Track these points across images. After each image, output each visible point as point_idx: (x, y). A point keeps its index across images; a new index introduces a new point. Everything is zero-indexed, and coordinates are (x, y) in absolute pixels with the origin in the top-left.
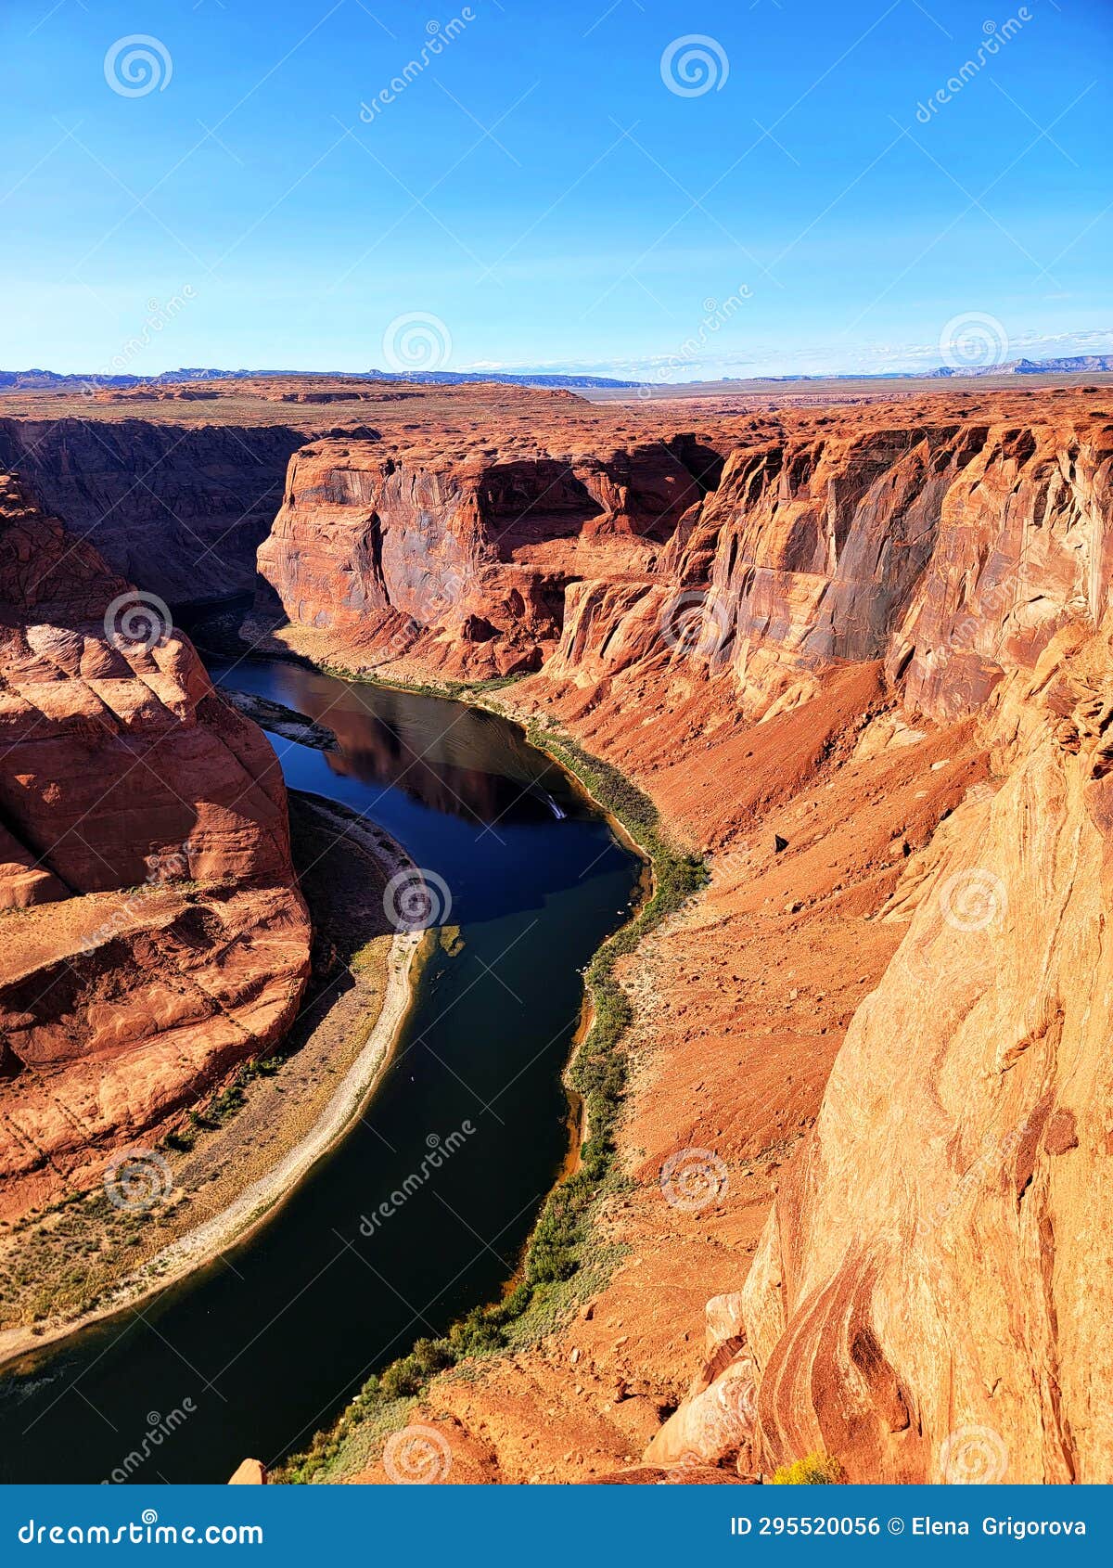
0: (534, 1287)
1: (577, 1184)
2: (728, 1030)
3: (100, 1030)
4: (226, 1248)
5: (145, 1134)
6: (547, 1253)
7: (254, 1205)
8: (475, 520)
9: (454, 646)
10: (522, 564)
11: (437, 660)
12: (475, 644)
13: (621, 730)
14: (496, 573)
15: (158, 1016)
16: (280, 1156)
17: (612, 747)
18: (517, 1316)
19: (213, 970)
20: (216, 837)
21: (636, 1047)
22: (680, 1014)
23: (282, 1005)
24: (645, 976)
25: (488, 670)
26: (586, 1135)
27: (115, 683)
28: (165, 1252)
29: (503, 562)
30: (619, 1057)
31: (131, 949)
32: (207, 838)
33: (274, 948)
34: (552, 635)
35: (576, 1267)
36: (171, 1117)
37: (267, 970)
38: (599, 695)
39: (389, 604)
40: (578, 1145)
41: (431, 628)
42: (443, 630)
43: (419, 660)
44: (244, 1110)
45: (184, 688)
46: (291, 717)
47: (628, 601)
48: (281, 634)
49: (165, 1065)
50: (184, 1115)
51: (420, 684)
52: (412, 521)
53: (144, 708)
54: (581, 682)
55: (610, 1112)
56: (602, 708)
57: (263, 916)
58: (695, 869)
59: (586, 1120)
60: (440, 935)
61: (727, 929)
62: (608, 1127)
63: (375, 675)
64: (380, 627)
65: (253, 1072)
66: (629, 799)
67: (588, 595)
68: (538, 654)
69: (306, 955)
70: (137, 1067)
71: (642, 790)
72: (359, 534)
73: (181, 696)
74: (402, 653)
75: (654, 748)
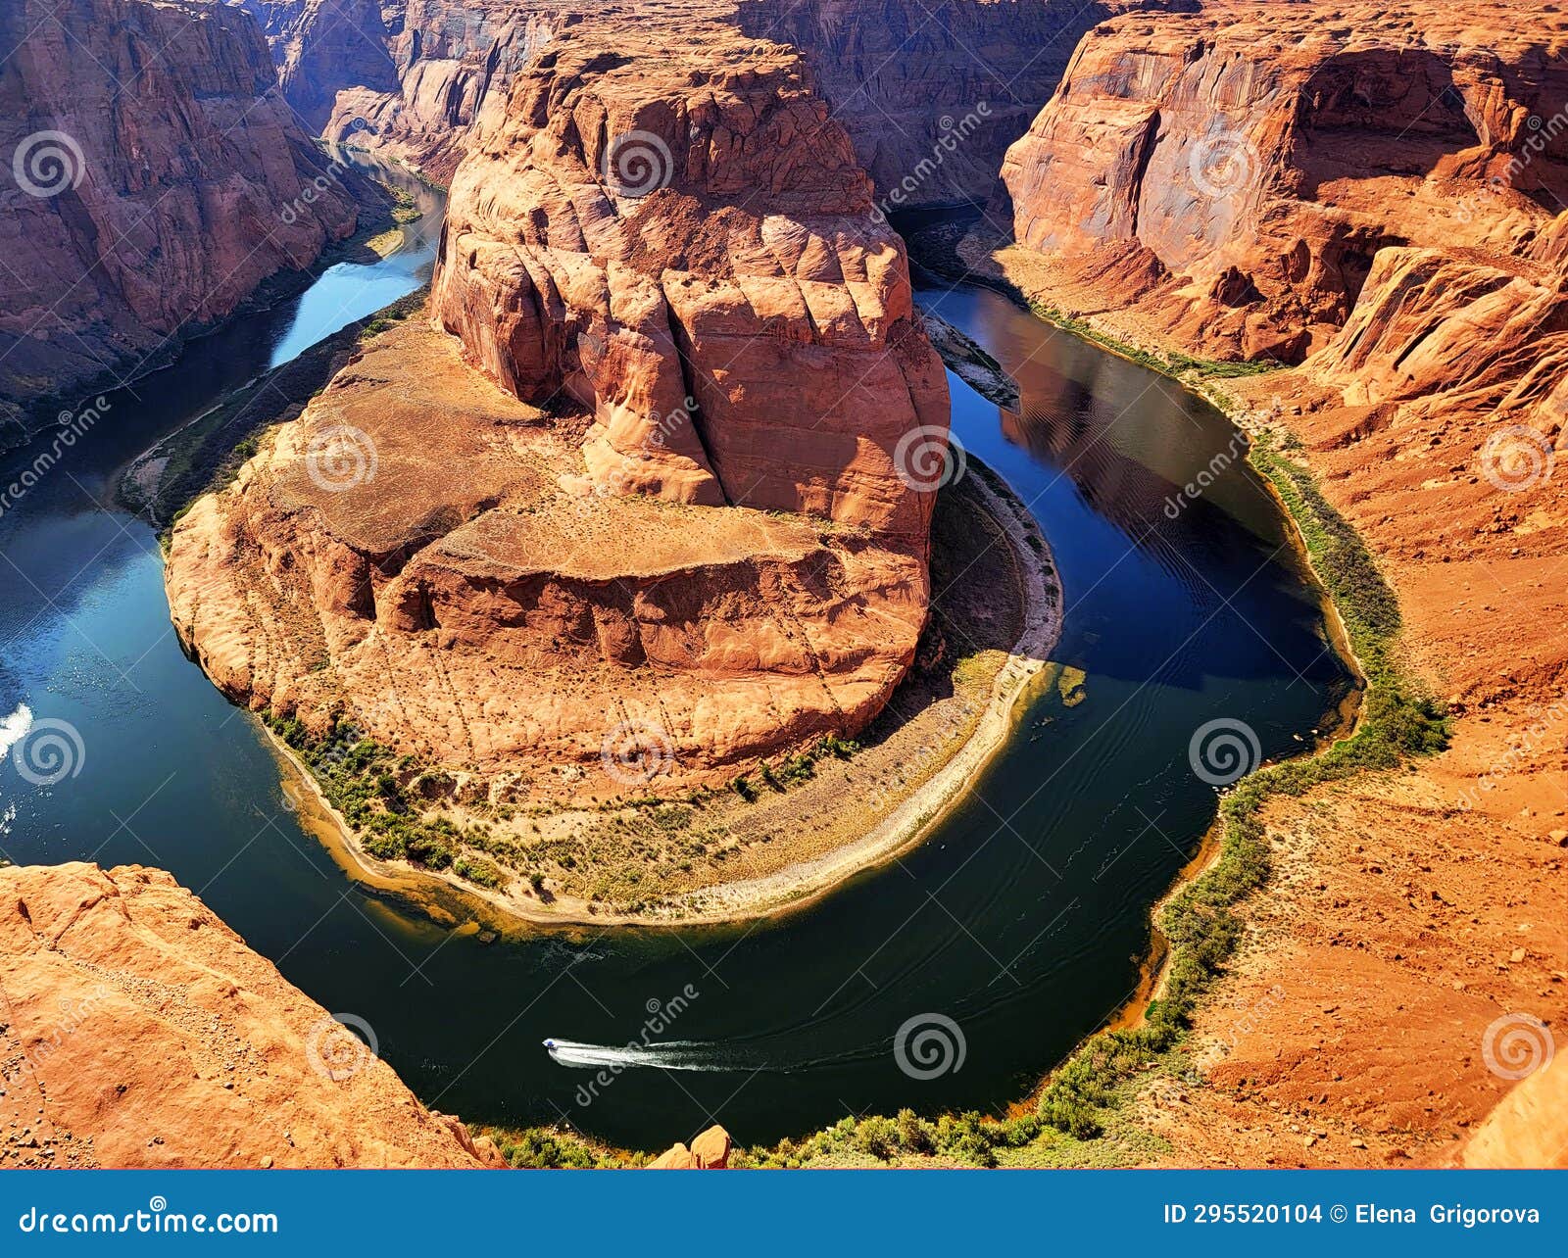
0: (1043, 1127)
1: (1130, 1043)
2: (1398, 958)
3: (712, 648)
4: (758, 915)
5: (721, 767)
6: (1070, 1099)
7: (792, 886)
8: (1284, 132)
9: (1196, 305)
10: (1327, 205)
11: (1167, 320)
12: (1224, 308)
13: (1387, 484)
14: (1285, 212)
15: (762, 653)
16: (829, 848)
17: (1365, 505)
18: (1015, 1146)
19: (823, 623)
20: (864, 480)
21: (1262, 919)
22: (1337, 906)
23: (875, 688)
24: (1305, 836)
25: (1229, 348)
26: (1160, 993)
27: (823, 287)
28: (707, 890)
29: (1302, 198)
30: (1233, 920)
31: (758, 575)
32: (857, 477)
33: (885, 621)
34: (1334, 318)
35: (1098, 1133)
36: (746, 761)
37: (872, 644)
38: (1372, 422)
39: (1134, 234)
40: (1147, 999)
41: (1175, 275)
42: (1190, 280)
43: (1145, 316)
44: (809, 785)
45: (884, 303)
46: (978, 358)
47: (1465, 293)
48: (1000, 256)
49: (755, 706)
50: (757, 764)
51: (1137, 347)
52: (1200, 126)
53: (841, 320)
54: (1352, 397)
55: (1199, 980)
56: (1368, 442)
57: (884, 582)
58: (1428, 723)
59: (1165, 976)
60: (1061, 674)
61: (1447, 825)
62: (1192, 997)
63: (1088, 325)
64: (1113, 264)
65: (829, 749)
66: (1364, 587)
67: (1407, 269)
68: (1305, 339)
69: (913, 642)
70: (732, 697)
71: (1389, 581)
72: (1130, 138)
73: (878, 313)
74: (1128, 302)
75: (1428, 526)
